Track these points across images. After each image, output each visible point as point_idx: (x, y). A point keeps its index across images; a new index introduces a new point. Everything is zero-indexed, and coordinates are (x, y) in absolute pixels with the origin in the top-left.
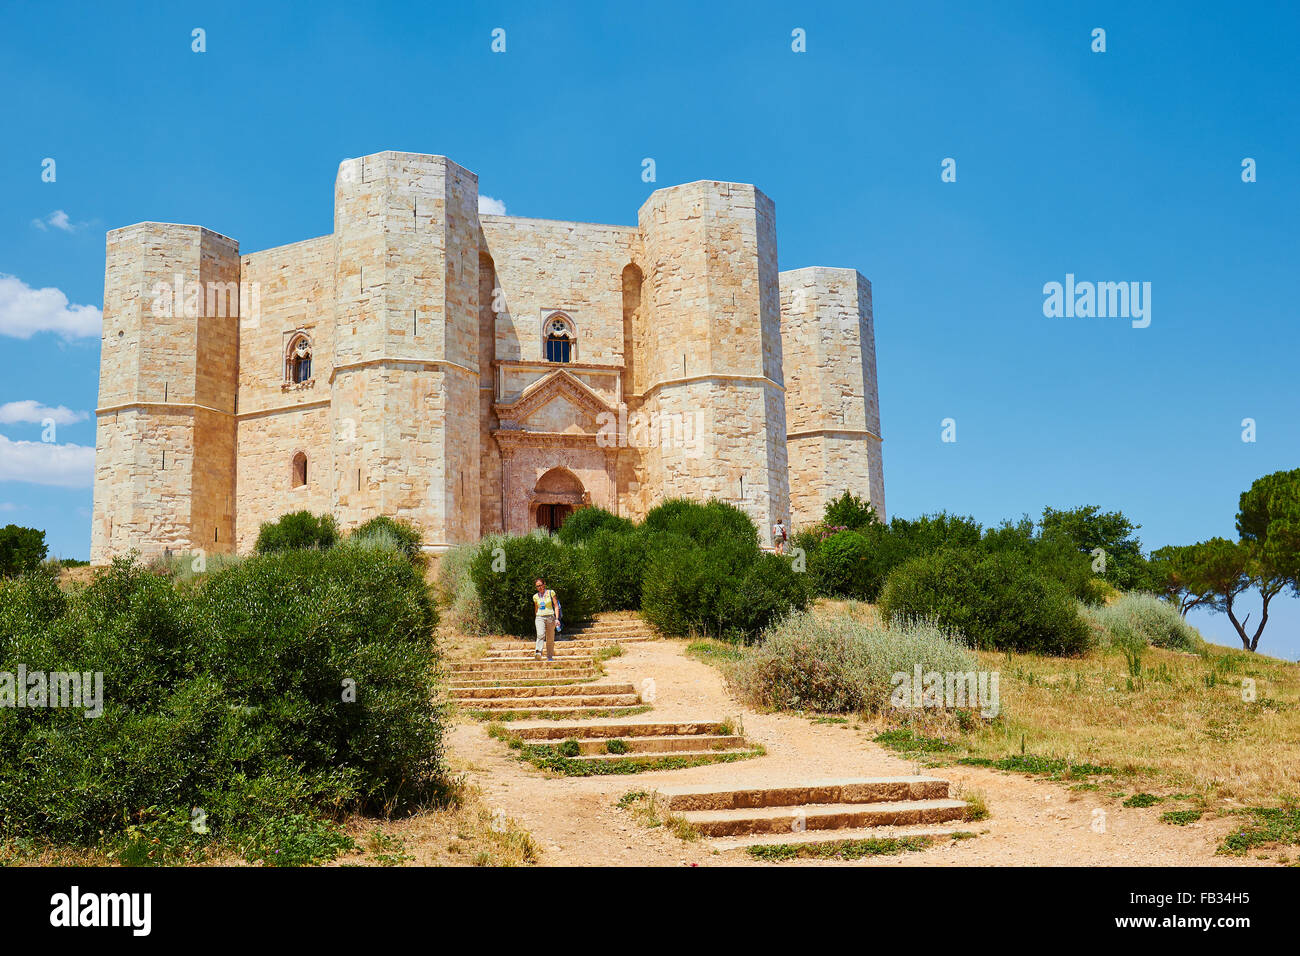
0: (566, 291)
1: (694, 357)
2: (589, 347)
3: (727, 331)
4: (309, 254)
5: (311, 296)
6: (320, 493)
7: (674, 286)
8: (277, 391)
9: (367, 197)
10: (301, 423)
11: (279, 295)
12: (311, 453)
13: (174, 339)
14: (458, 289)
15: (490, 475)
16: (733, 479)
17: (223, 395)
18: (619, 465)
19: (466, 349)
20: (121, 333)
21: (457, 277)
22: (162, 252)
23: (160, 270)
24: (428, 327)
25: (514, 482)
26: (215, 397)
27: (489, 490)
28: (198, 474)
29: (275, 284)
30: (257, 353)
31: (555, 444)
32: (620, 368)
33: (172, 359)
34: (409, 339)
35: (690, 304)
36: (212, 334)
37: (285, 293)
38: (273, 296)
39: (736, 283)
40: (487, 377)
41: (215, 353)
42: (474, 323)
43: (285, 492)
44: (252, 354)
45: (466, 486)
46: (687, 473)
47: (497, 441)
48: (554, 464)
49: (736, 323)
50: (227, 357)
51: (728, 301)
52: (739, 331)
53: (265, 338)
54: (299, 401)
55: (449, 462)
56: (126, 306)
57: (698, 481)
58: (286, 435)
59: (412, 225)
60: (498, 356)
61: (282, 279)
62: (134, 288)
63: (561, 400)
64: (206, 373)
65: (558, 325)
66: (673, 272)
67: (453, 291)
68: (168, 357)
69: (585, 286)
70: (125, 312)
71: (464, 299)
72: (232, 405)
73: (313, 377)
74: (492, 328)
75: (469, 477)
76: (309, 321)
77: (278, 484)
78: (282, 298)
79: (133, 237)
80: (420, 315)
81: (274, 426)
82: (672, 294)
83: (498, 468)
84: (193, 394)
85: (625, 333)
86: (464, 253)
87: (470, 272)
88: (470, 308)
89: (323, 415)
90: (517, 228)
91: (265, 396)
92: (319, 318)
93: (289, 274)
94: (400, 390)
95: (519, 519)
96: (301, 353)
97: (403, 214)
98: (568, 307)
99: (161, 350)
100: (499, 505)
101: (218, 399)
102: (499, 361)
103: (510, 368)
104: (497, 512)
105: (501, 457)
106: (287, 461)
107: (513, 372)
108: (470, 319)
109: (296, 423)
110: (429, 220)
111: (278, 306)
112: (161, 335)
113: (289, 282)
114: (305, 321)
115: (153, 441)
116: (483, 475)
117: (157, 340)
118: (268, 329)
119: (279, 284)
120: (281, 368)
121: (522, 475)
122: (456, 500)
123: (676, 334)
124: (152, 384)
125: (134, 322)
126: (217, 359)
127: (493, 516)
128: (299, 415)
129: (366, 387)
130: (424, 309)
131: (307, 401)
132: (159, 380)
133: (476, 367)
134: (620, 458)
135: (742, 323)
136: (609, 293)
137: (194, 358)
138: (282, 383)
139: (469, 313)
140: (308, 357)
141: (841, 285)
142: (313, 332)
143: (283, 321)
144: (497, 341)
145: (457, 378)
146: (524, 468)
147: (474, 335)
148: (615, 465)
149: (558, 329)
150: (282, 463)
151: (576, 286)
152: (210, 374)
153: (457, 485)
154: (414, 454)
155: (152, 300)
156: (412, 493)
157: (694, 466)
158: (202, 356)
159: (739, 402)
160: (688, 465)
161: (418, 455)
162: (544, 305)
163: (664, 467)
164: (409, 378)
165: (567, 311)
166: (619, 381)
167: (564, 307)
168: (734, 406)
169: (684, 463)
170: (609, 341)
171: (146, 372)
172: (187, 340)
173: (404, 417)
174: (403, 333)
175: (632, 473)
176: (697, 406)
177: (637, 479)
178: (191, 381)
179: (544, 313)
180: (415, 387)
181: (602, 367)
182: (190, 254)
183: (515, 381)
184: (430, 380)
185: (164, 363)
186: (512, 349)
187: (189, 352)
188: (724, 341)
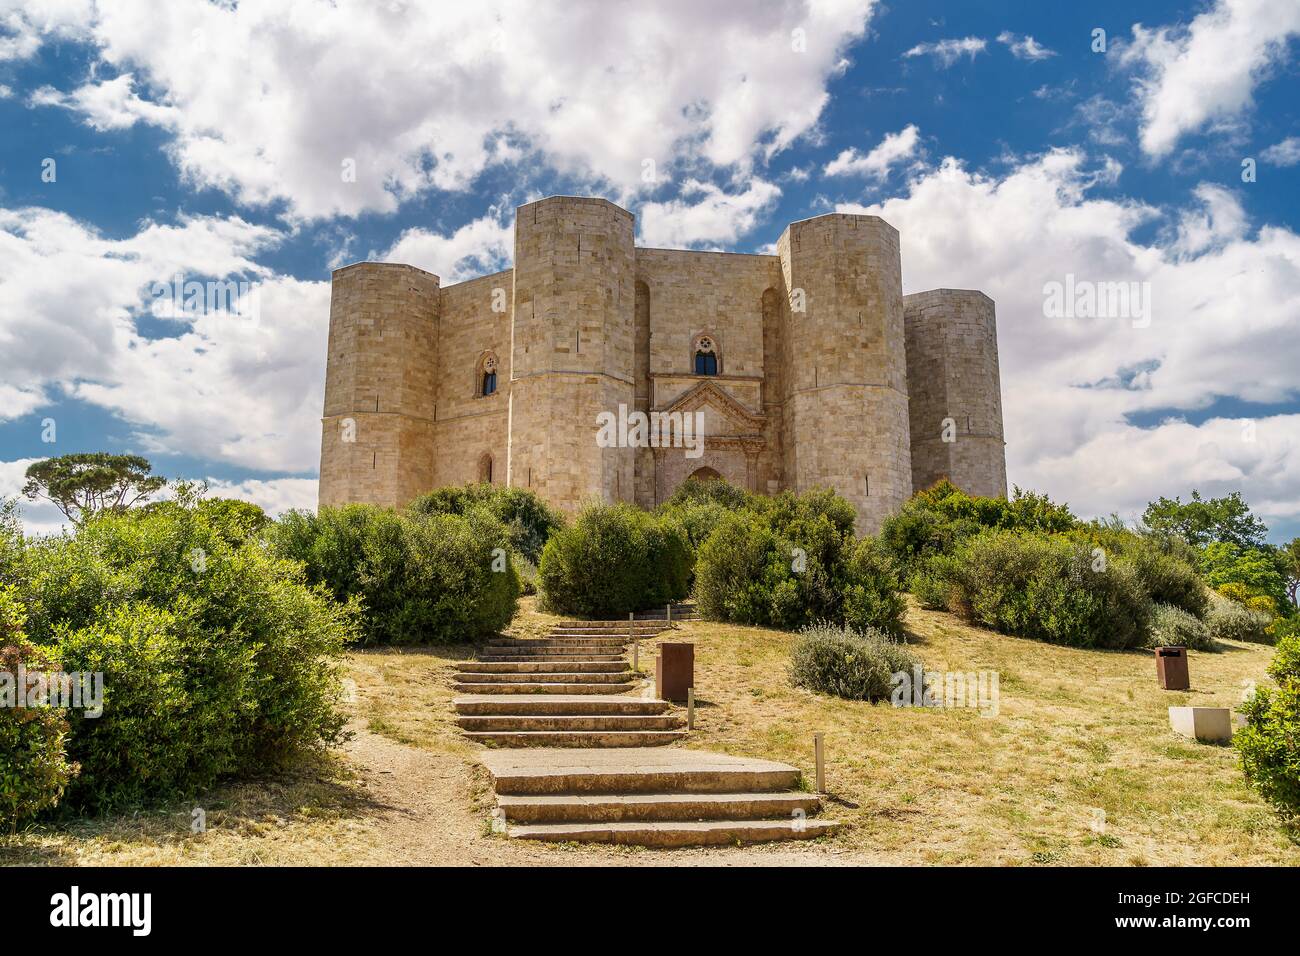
0: (712, 313)
1: (824, 370)
2: (730, 361)
3: (854, 346)
4: (495, 285)
5: (497, 320)
8: (468, 402)
9: (538, 236)
10: (487, 429)
11: (471, 320)
12: (495, 454)
13: (384, 359)
14: (616, 312)
15: (645, 474)
16: (859, 478)
17: (425, 405)
18: (759, 465)
19: (622, 364)
20: (342, 356)
21: (615, 301)
22: (376, 286)
23: (374, 301)
24: (589, 344)
25: (666, 480)
26: (417, 407)
27: (644, 487)
28: (403, 472)
29: (468, 311)
30: (453, 370)
32: (759, 379)
33: (383, 376)
34: (572, 356)
35: (820, 321)
36: (416, 355)
37: (476, 319)
38: (466, 321)
39: (861, 303)
40: (642, 388)
41: (419, 370)
42: (630, 341)
44: (450, 371)
45: (621, 484)
48: (702, 464)
49: (862, 339)
50: (428, 373)
51: (855, 319)
52: (865, 346)
53: (459, 357)
54: (486, 409)
55: (606, 463)
56: (347, 331)
58: (475, 439)
59: (575, 258)
60: (652, 370)
61: (474, 307)
62: (352, 316)
63: (707, 408)
64: (410, 387)
65: (705, 343)
67: (611, 315)
68: (379, 374)
69: (729, 308)
70: (345, 337)
71: (621, 320)
72: (432, 414)
73: (498, 390)
74: (647, 346)
75: (624, 475)
76: (496, 342)
78: (474, 324)
79: (352, 275)
80: (582, 335)
81: (466, 432)
83: (652, 467)
84: (399, 406)
85: (764, 349)
86: (621, 282)
87: (625, 297)
88: (625, 328)
89: (505, 422)
90: (669, 260)
91: (460, 406)
92: (502, 340)
93: (479, 302)
94: (564, 400)
96: (488, 369)
97: (569, 249)
98: (714, 327)
99: (373, 369)
100: (653, 500)
101: (420, 409)
102: (654, 374)
103: (663, 381)
105: (655, 458)
106: (476, 462)
107: (666, 384)
108: (625, 338)
109: (484, 429)
110: (590, 254)
111: (469, 331)
112: (374, 355)
113: (479, 309)
114: (491, 343)
116: (637, 473)
117: (372, 360)
118: (461, 349)
119: (471, 312)
120: (471, 383)
121: (672, 473)
122: (613, 496)
123: (808, 350)
125: (352, 345)
126: (419, 375)
129: (536, 398)
130: (586, 329)
132: (371, 393)
133: (631, 380)
134: (760, 459)
135: (867, 338)
136: (750, 314)
137: (401, 375)
138: (473, 395)
139: (625, 333)
140: (494, 374)
141: (965, 305)
142: (498, 352)
143: (474, 342)
144: (652, 357)
145: (614, 389)
146: (675, 468)
147: (630, 352)
148: (756, 464)
149: (706, 346)
150: (471, 464)
151: (722, 308)
152: (414, 388)
153: (613, 482)
154: (576, 455)
155: (366, 326)
156: (574, 489)
157: (824, 466)
158: (407, 373)
159: (865, 409)
160: (819, 465)
161: (579, 456)
162: (693, 325)
163: (798, 467)
164: (572, 390)
165: (713, 330)
166: (759, 391)
167: (710, 327)
168: (860, 413)
169: (815, 463)
170: (750, 356)
171: (360, 387)
172: (394, 360)
173: (567, 423)
174: (567, 351)
175: (771, 472)
176: (827, 413)
177: (775, 478)
178: (398, 394)
179: (693, 332)
180: (577, 397)
181: (743, 378)
182: (397, 288)
183: (667, 392)
184: (590, 392)
185: (376, 380)
186: (666, 364)
187: (398, 369)
188: (851, 355)
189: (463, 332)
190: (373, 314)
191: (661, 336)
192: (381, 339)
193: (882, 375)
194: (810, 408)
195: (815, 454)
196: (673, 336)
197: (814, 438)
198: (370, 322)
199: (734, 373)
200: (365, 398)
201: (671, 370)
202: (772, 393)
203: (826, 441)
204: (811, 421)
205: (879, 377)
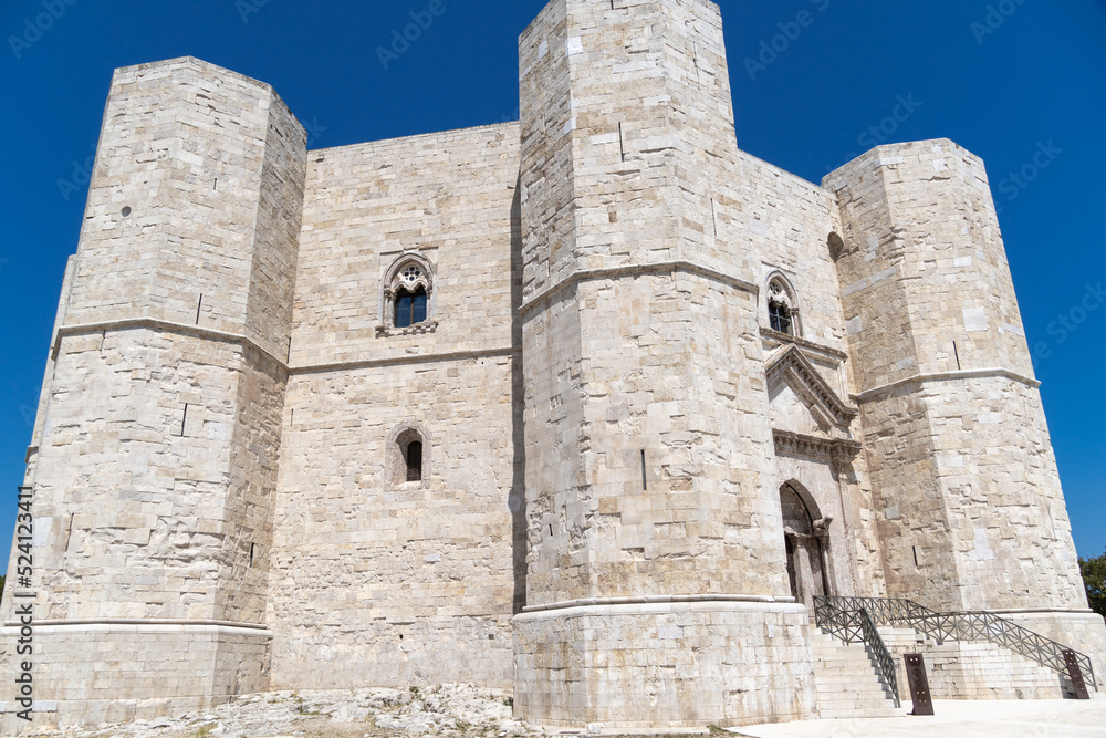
0: (782, 248)
1: (969, 346)
2: (812, 323)
4: (428, 152)
5: (432, 205)
6: (448, 496)
7: (923, 256)
8: (368, 335)
10: (412, 385)
11: (374, 203)
12: (431, 430)
13: (218, 231)
17: (276, 334)
20: (126, 211)
22: (212, 103)
23: (207, 127)
26: (267, 333)
28: (238, 450)
29: (368, 189)
30: (332, 280)
31: (787, 447)
32: (843, 355)
33: (213, 260)
34: (709, 240)
36: (272, 240)
37: (384, 201)
38: (363, 204)
41: (273, 268)
43: (380, 491)
44: (322, 282)
46: (985, 499)
48: (788, 475)
50: (284, 278)
53: (346, 261)
54: (410, 352)
57: (1001, 510)
58: (383, 401)
61: (381, 183)
62: (158, 144)
63: (786, 387)
65: (774, 288)
66: (921, 240)
68: (206, 256)
69: (798, 246)
70: (137, 177)
72: (285, 351)
73: (434, 318)
76: (429, 240)
77: (366, 478)
78: (381, 208)
79: (162, 75)
80: (719, 208)
81: (361, 387)
82: (922, 265)
84: (242, 320)
89: (453, 373)
91: (344, 342)
92: (446, 237)
93: (393, 176)
94: (707, 317)
96: (410, 284)
97: (682, 59)
98: (787, 267)
99: (196, 243)
101: (270, 338)
106: (384, 442)
109: (401, 384)
110: (711, 79)
111: (369, 220)
112: (198, 219)
113: (392, 186)
114: (420, 240)
115: (168, 386)
117: (191, 227)
118: (351, 248)
119: (374, 189)
120: (374, 303)
123: (935, 315)
124: (177, 292)
125: (153, 193)
126: (274, 278)
128: (408, 371)
130: (722, 199)
131: (421, 352)
132: (188, 289)
137: (248, 265)
138: (378, 323)
140: (421, 289)
142: (433, 256)
143: (381, 237)
150: (373, 445)
151: (790, 244)
152: (264, 296)
155: (188, 166)
158: (257, 265)
161: (740, 433)
164: (716, 302)
166: (843, 372)
171: (168, 272)
172: (239, 237)
174: (700, 229)
176: (985, 410)
178: (241, 299)
181: (826, 349)
182: (251, 117)
184: (741, 312)
185: (200, 264)
187: (241, 254)
188: (1000, 330)
189: (357, 220)
190: (201, 149)
192: (213, 194)
197: (966, 444)
198: (196, 161)
199: (815, 340)
200: (173, 294)
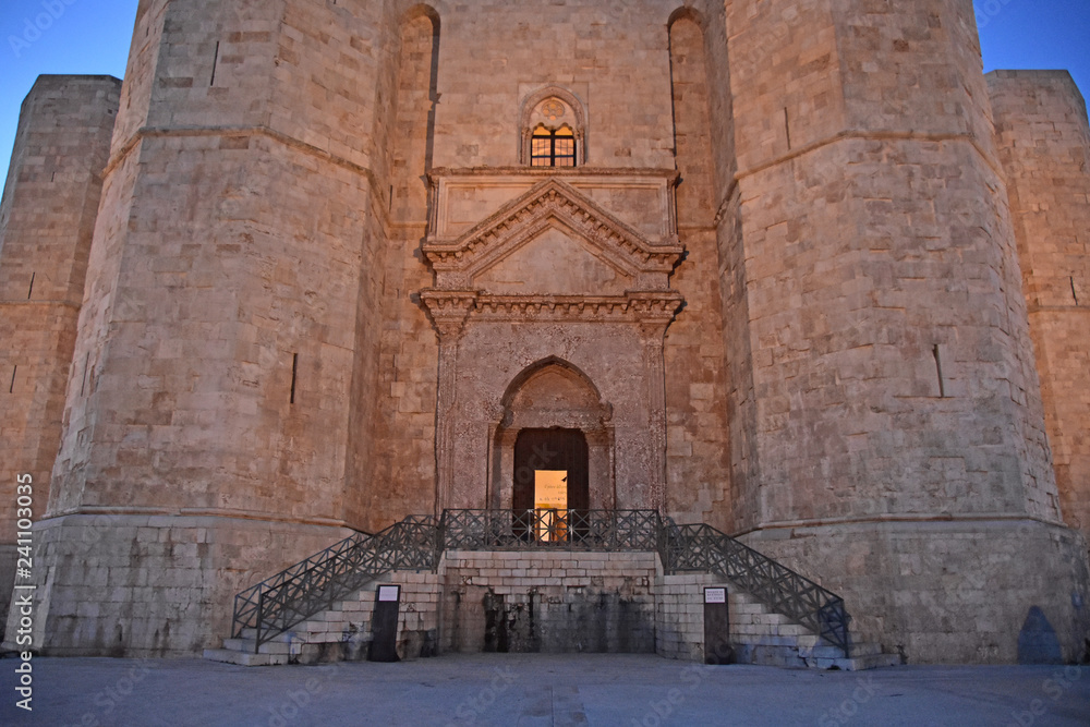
0: (565, 54)
1: (805, 109)
2: (607, 141)
3: (874, 48)
14: (321, 13)
15: (417, 375)
16: (917, 352)
18: (670, 352)
19: (333, 121)
22: (56, 108)
24: (240, 67)
25: (462, 387)
27: (413, 403)
31: (544, 314)
32: (664, 172)
34: (198, 93)
40: (419, 203)
45: (304, 384)
47: (428, 310)
48: (544, 353)
49: (892, 33)
52: (901, 46)
63: (556, 236)
65: (552, 109)
67: (306, 13)
69: (601, 44)
71: (337, 35)
74: (431, 123)
75: (317, 366)
80: (228, 49)
83: (433, 362)
85: (674, 117)
94: (166, 186)
95: (470, 457)
98: (569, 78)
100: (431, 431)
102: (441, 171)
103: (456, 184)
104: (427, 445)
105: (439, 341)
107: (465, 189)
121: (478, 374)
123: (765, 77)
124: (15, 276)
127: (419, 453)
130: (237, 37)
132: (24, 271)
134: (672, 337)
135: (905, 31)
136: (642, 54)
144: (438, 138)
145: (299, 167)
146: (482, 361)
147: (362, 102)
148: (663, 348)
149: (551, 115)
151: (585, 45)
153: (276, 379)
154: (175, 314)
155: (32, 168)
156: (159, 396)
157: (819, 329)
159: (916, 184)
160: (808, 328)
161: (183, 315)
162: (528, 77)
163: (754, 339)
164: (186, 166)
165: (567, 84)
166: (665, 196)
167: (561, 78)
168: (903, 192)
169: (797, 325)
170: (646, 129)
171: (8, 261)
173: (165, 239)
174: (188, 83)
175: (698, 365)
176: (820, 202)
177: (708, 378)
178: (66, 270)
179: (525, 89)
180: (196, 180)
181: (631, 171)
182: (88, 109)
183: (467, 205)
184: (227, 166)
185: (35, 248)
186: (465, 149)
187: (69, 232)
188: (869, 67)
190: (44, 150)
191: (459, 98)
192: (52, 186)
193: (951, 109)
194: (777, 199)
195: (795, 302)
196: (484, 98)
197: (790, 264)
198: (39, 162)
199: (611, 163)
200: (12, 277)
201: (475, 162)
202: (695, 203)
203: (820, 267)
204: (784, 228)
205: (942, 112)
